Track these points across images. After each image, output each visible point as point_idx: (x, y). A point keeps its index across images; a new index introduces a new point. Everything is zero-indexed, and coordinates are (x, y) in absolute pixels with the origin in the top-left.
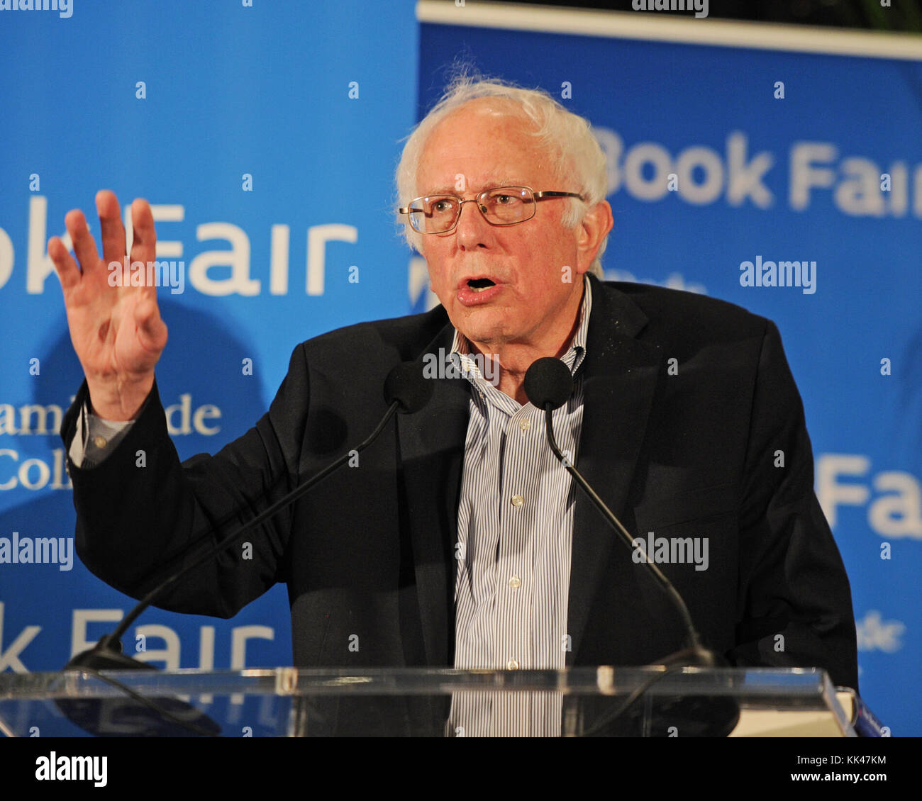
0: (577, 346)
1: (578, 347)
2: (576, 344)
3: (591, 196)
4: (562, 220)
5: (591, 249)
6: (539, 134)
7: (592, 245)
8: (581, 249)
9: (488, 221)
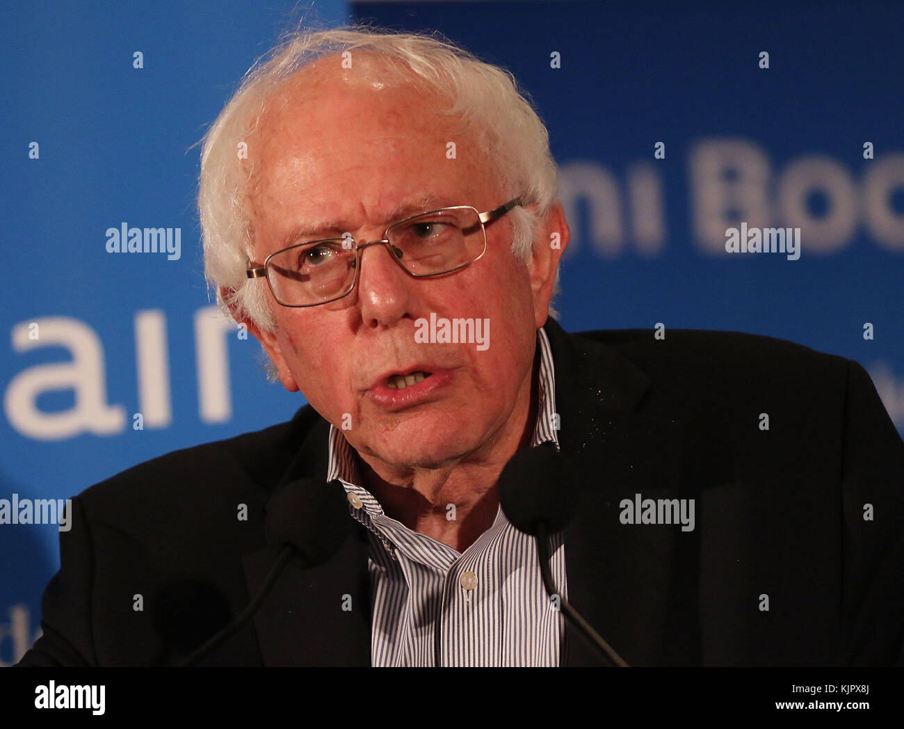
0: (545, 440)
1: (547, 442)
2: (542, 437)
3: (540, 197)
4: (513, 247)
5: (544, 283)
6: (456, 109)
7: (545, 277)
8: (535, 286)
9: (409, 274)
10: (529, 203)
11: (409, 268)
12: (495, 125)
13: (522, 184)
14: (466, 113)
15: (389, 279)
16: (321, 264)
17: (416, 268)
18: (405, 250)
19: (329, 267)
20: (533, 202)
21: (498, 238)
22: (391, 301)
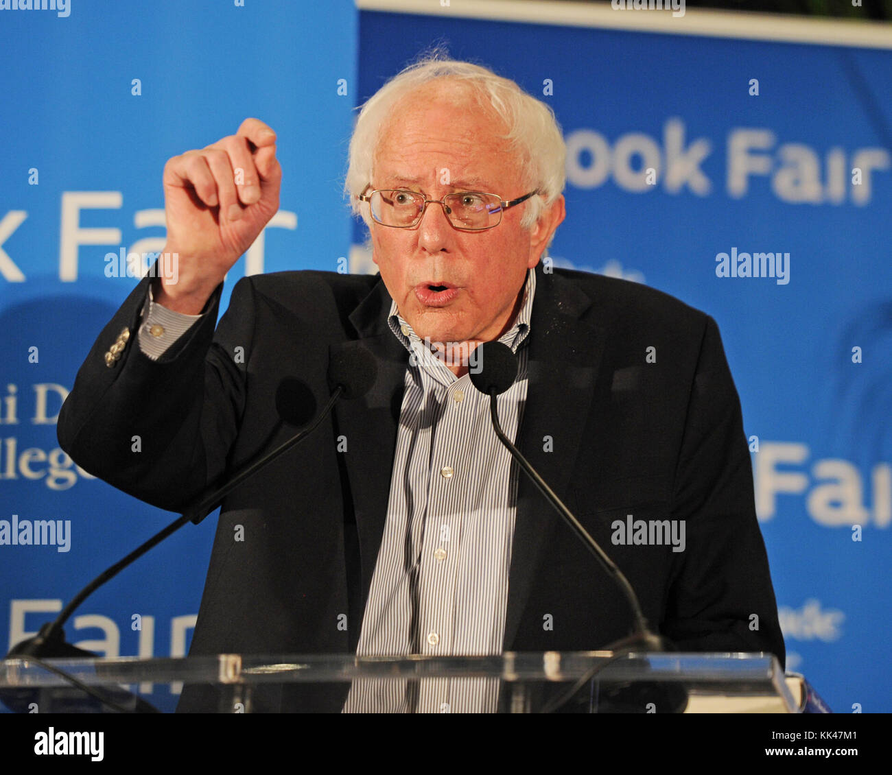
0: (522, 323)
2: (521, 321)
3: (550, 193)
4: (521, 222)
5: (541, 242)
6: (509, 136)
7: (542, 238)
8: (533, 243)
9: (451, 224)
10: (543, 194)
11: (452, 221)
12: (531, 150)
13: (540, 183)
14: (517, 138)
15: (438, 227)
16: (404, 204)
17: (457, 223)
18: (454, 210)
19: (408, 208)
20: (545, 194)
21: (512, 215)
22: (437, 239)
